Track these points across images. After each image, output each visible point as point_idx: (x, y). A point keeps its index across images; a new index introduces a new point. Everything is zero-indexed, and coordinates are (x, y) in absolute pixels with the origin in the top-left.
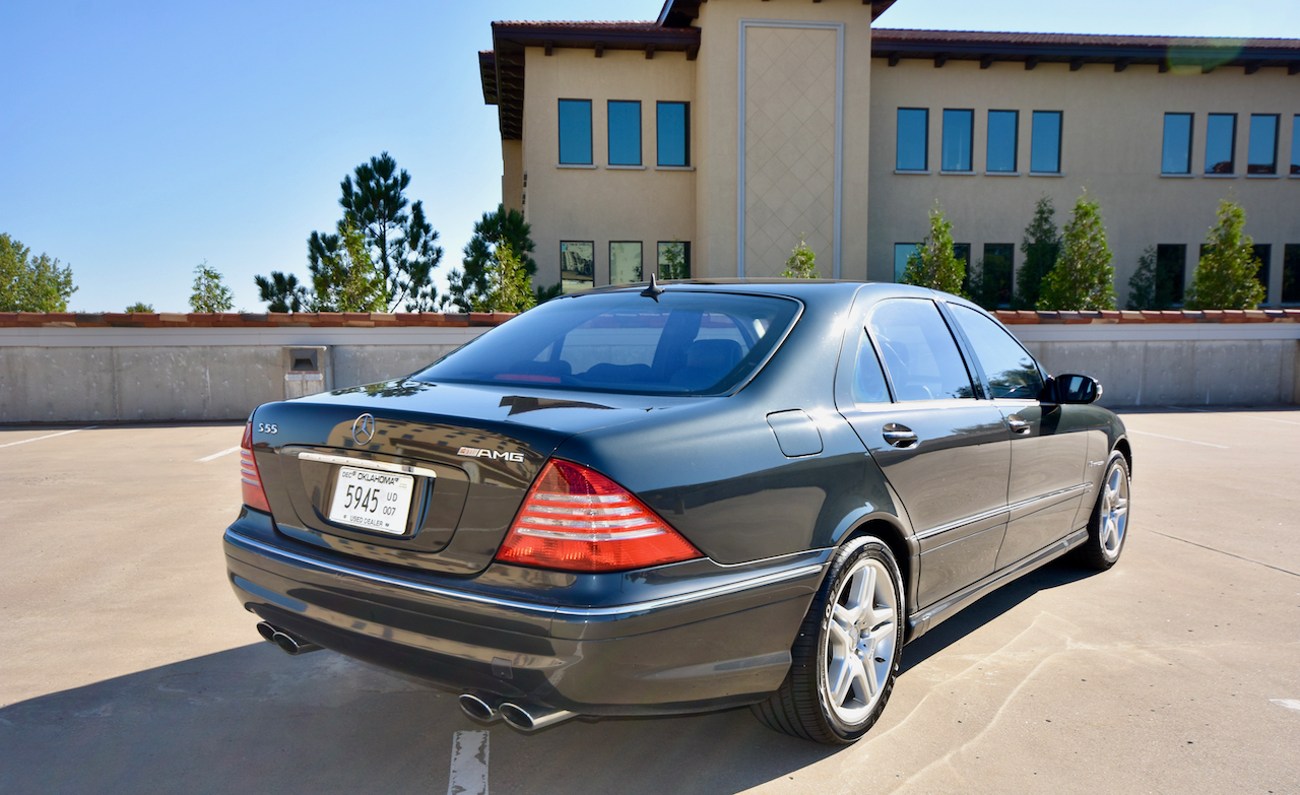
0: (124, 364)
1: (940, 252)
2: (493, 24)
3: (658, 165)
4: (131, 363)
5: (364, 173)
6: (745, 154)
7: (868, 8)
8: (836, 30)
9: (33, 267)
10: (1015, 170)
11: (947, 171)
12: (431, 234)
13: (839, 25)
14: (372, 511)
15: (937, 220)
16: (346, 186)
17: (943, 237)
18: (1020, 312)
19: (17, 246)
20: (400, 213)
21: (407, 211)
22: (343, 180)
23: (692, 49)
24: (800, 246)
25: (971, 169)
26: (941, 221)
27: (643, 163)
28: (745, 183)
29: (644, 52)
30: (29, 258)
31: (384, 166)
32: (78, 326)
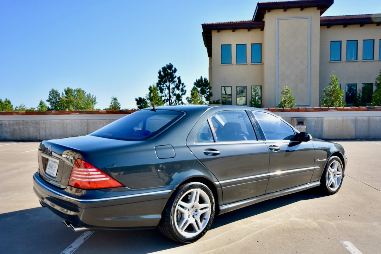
0: (90, 124)
1: (335, 88)
2: (202, 25)
3: (252, 63)
4: (92, 124)
5: (164, 69)
6: (278, 58)
7: (319, 11)
8: (308, 18)
9: (87, 97)
10: (373, 59)
11: (348, 60)
12: (183, 86)
13: (309, 17)
15: (333, 77)
16: (160, 73)
17: (335, 83)
18: (360, 107)
19: (83, 91)
20: (174, 80)
21: (176, 79)
22: (159, 71)
23: (261, 27)
24: (286, 87)
25: (357, 59)
26: (335, 78)
27: (247, 62)
28: (278, 67)
29: (247, 29)
30: (86, 94)
31: (170, 67)
32: (79, 114)
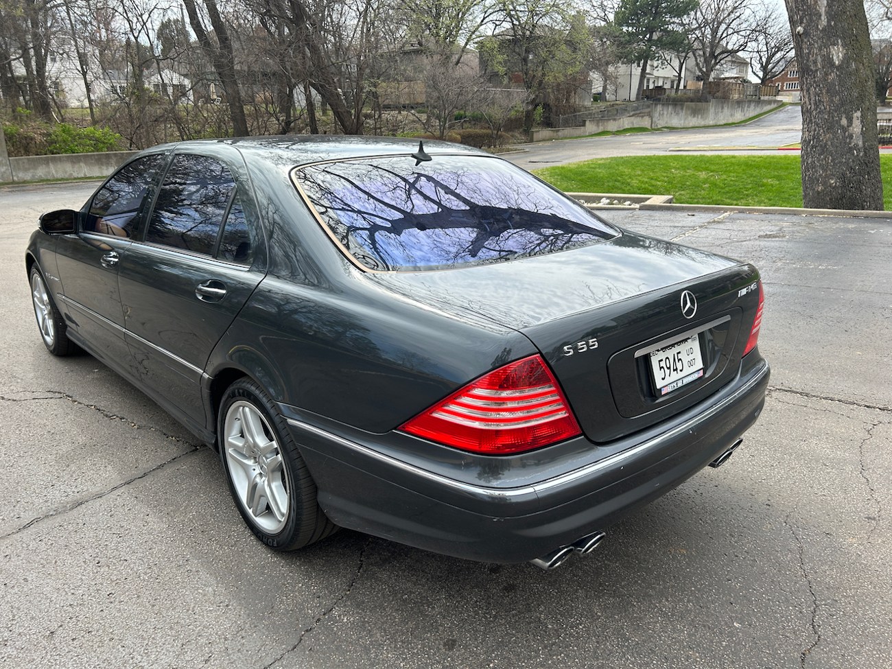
14: (681, 371)
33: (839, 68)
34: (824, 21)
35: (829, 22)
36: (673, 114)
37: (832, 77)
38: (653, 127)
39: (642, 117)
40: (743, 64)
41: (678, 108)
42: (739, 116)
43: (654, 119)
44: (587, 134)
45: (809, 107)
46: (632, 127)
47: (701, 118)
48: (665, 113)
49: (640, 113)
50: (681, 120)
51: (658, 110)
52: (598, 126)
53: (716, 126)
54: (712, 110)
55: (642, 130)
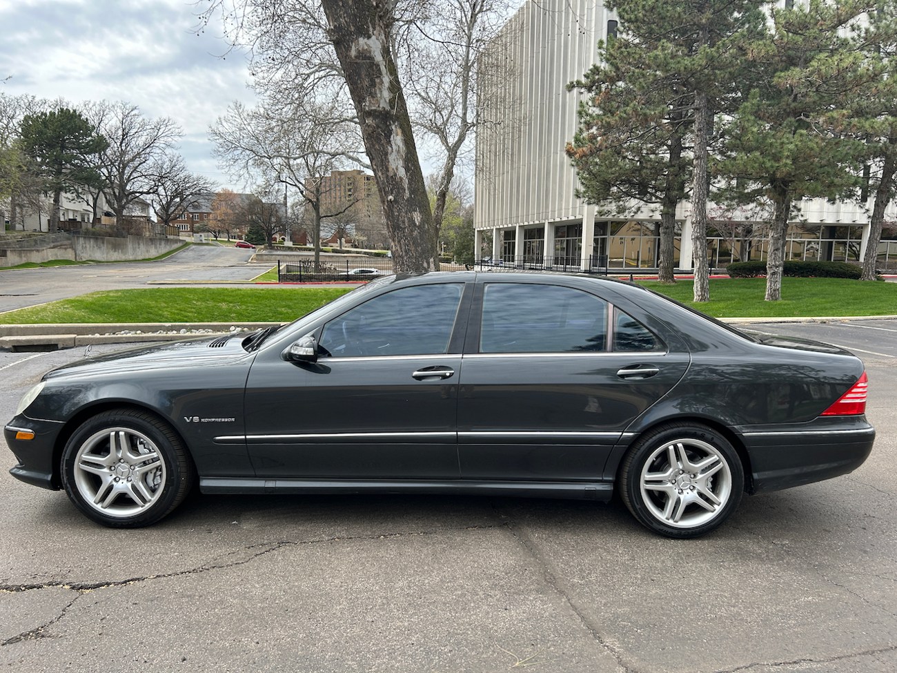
33: (419, 227)
34: (407, 194)
35: (410, 195)
36: (96, 248)
37: (415, 233)
38: (78, 260)
39: (66, 249)
40: (145, 206)
41: (100, 242)
42: (153, 253)
43: (77, 252)
44: (10, 265)
45: (401, 253)
46: (56, 259)
47: (122, 252)
48: (88, 246)
49: (61, 245)
50: (103, 254)
51: (81, 243)
52: (21, 257)
53: (136, 261)
54: (130, 246)
55: (67, 262)
